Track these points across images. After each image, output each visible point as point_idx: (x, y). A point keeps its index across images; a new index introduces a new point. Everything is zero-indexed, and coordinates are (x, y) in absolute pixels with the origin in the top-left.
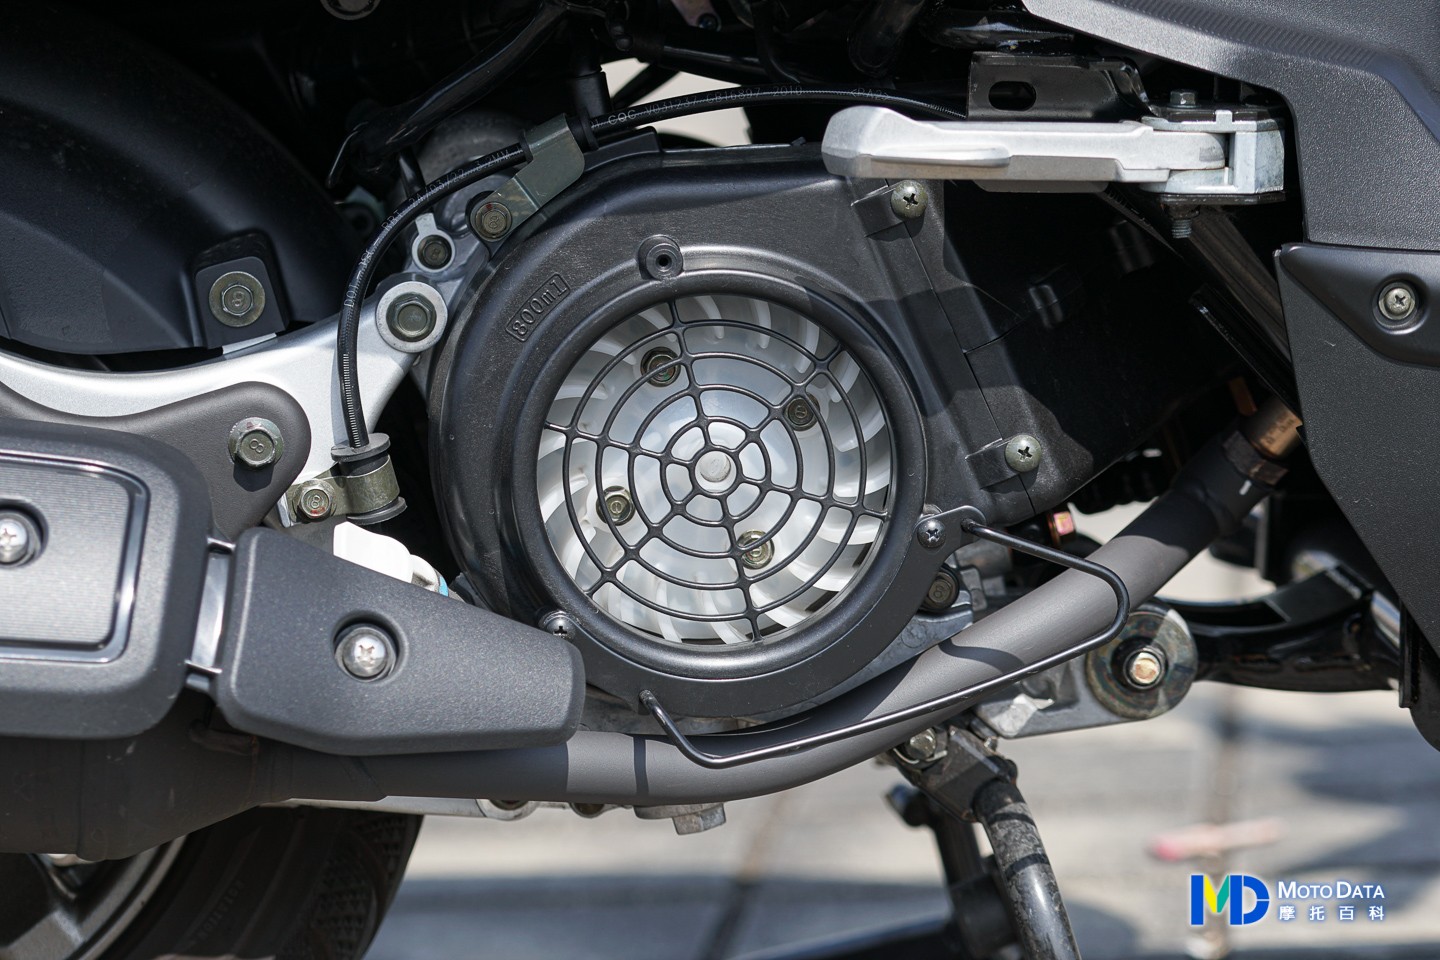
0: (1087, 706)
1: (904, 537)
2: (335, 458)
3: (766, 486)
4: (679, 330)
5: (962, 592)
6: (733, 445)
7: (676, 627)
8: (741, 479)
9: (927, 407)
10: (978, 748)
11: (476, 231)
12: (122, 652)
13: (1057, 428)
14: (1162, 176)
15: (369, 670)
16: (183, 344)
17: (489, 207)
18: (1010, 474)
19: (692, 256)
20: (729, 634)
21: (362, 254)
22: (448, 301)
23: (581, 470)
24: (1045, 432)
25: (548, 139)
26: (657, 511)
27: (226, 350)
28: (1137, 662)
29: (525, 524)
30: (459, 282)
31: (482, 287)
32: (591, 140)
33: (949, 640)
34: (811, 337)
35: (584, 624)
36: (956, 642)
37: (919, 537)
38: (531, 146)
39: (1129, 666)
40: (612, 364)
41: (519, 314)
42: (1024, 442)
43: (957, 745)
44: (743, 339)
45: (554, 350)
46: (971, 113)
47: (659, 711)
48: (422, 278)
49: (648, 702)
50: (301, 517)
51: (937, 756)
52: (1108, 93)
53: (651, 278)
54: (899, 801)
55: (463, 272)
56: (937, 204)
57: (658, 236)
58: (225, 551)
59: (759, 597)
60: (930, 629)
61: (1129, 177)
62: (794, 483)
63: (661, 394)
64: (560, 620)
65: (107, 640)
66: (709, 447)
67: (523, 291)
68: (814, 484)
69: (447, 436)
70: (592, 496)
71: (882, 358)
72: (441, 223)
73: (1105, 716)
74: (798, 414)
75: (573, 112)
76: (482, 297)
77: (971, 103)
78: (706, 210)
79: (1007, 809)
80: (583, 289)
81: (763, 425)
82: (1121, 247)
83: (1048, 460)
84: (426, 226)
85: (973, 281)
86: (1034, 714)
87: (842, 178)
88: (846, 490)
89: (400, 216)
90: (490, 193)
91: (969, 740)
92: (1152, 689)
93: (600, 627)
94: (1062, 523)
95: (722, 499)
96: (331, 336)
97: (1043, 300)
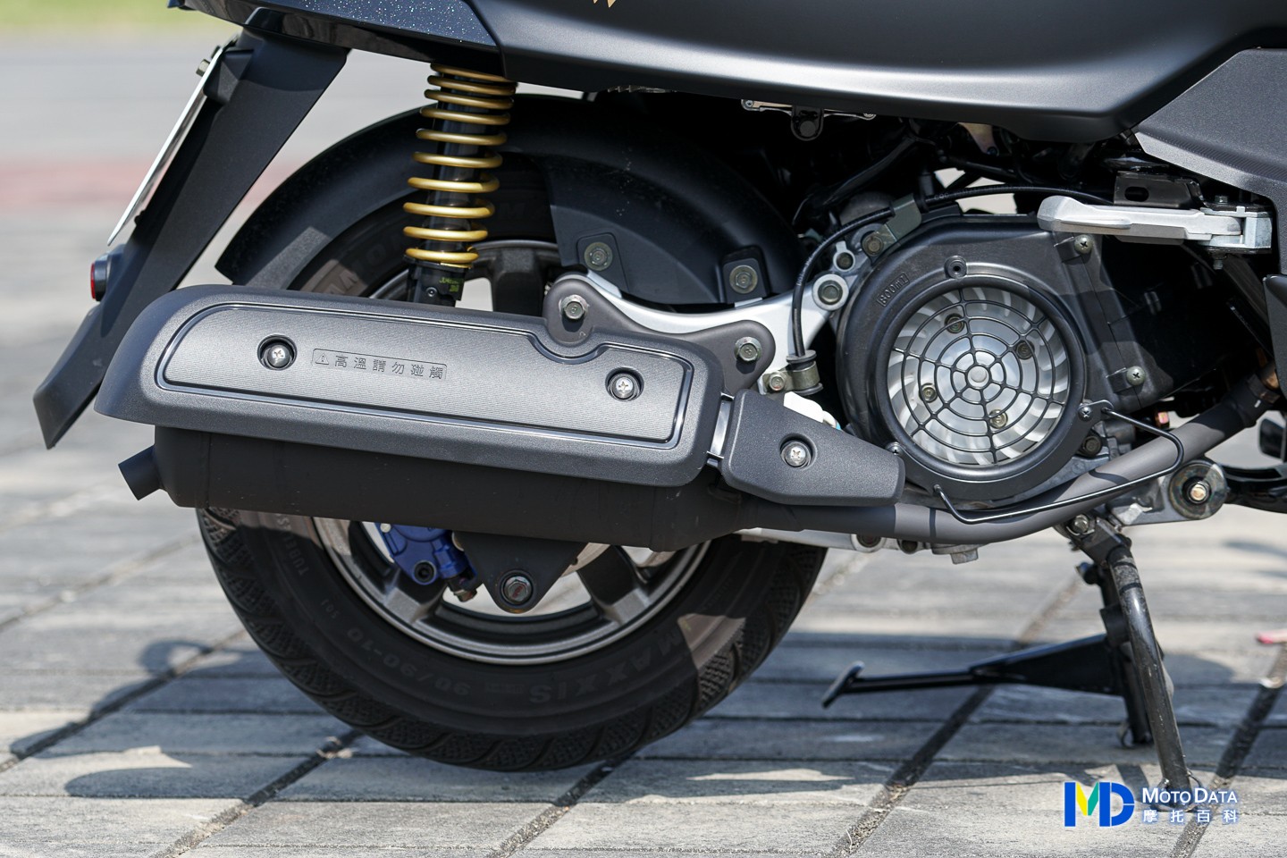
0: (1169, 511)
1: (1072, 415)
2: (788, 361)
3: (1003, 385)
4: (964, 304)
5: (1105, 448)
6: (988, 365)
7: (956, 455)
8: (991, 381)
9: (1088, 350)
10: (1111, 530)
11: (866, 251)
12: (677, 445)
13: (1155, 364)
14: (1208, 238)
15: (797, 463)
16: (715, 301)
17: (872, 239)
18: (1129, 386)
19: (971, 268)
20: (981, 460)
21: (807, 259)
22: (850, 285)
23: (912, 374)
24: (1148, 365)
25: (903, 206)
26: (948, 395)
27: (737, 305)
28: (1194, 489)
29: (881, 397)
30: (856, 277)
31: (866, 278)
32: (925, 207)
33: (1094, 470)
34: (1031, 312)
35: (907, 450)
36: (1097, 471)
37: (1080, 415)
38: (895, 209)
39: (1190, 491)
40: (929, 320)
41: (884, 293)
42: (1136, 370)
43: (1100, 527)
44: (998, 312)
45: (899, 311)
46: (1115, 202)
47: (942, 494)
48: (838, 273)
49: (937, 489)
50: (770, 390)
51: (1089, 532)
52: (1186, 196)
53: (950, 277)
54: (1083, 570)
55: (858, 272)
56: (1098, 248)
57: (956, 256)
58: (730, 400)
59: (998, 441)
60: (1087, 466)
61: (1191, 237)
62: (1018, 384)
63: (954, 337)
64: (896, 447)
65: (670, 438)
66: (975, 364)
67: (886, 281)
68: (1029, 386)
69: (844, 352)
70: (916, 388)
71: (1065, 323)
72: (849, 247)
73: (1178, 517)
74: (1022, 350)
75: (917, 192)
76: (865, 283)
77: (1115, 197)
78: (980, 244)
79: (1123, 560)
80: (916, 281)
81: (1003, 355)
82: (1196, 275)
83: (1149, 380)
84: (841, 247)
85: (1114, 287)
86: (1141, 514)
87: (1050, 232)
88: (1045, 391)
89: (827, 241)
90: (872, 232)
91: (1106, 525)
92: (1202, 503)
93: (915, 451)
94: (1162, 417)
95: (981, 391)
96: (789, 300)
97: (1151, 299)
